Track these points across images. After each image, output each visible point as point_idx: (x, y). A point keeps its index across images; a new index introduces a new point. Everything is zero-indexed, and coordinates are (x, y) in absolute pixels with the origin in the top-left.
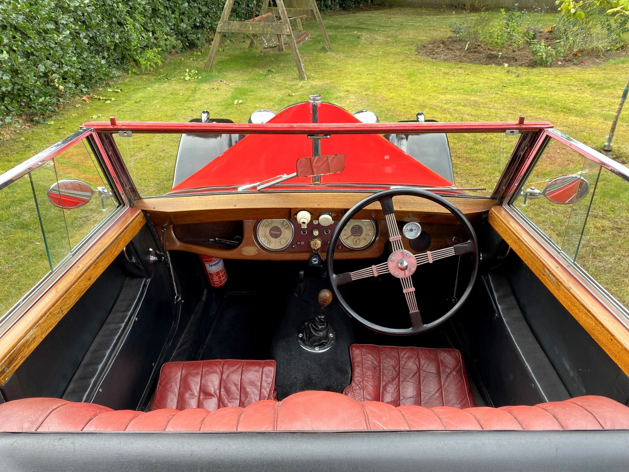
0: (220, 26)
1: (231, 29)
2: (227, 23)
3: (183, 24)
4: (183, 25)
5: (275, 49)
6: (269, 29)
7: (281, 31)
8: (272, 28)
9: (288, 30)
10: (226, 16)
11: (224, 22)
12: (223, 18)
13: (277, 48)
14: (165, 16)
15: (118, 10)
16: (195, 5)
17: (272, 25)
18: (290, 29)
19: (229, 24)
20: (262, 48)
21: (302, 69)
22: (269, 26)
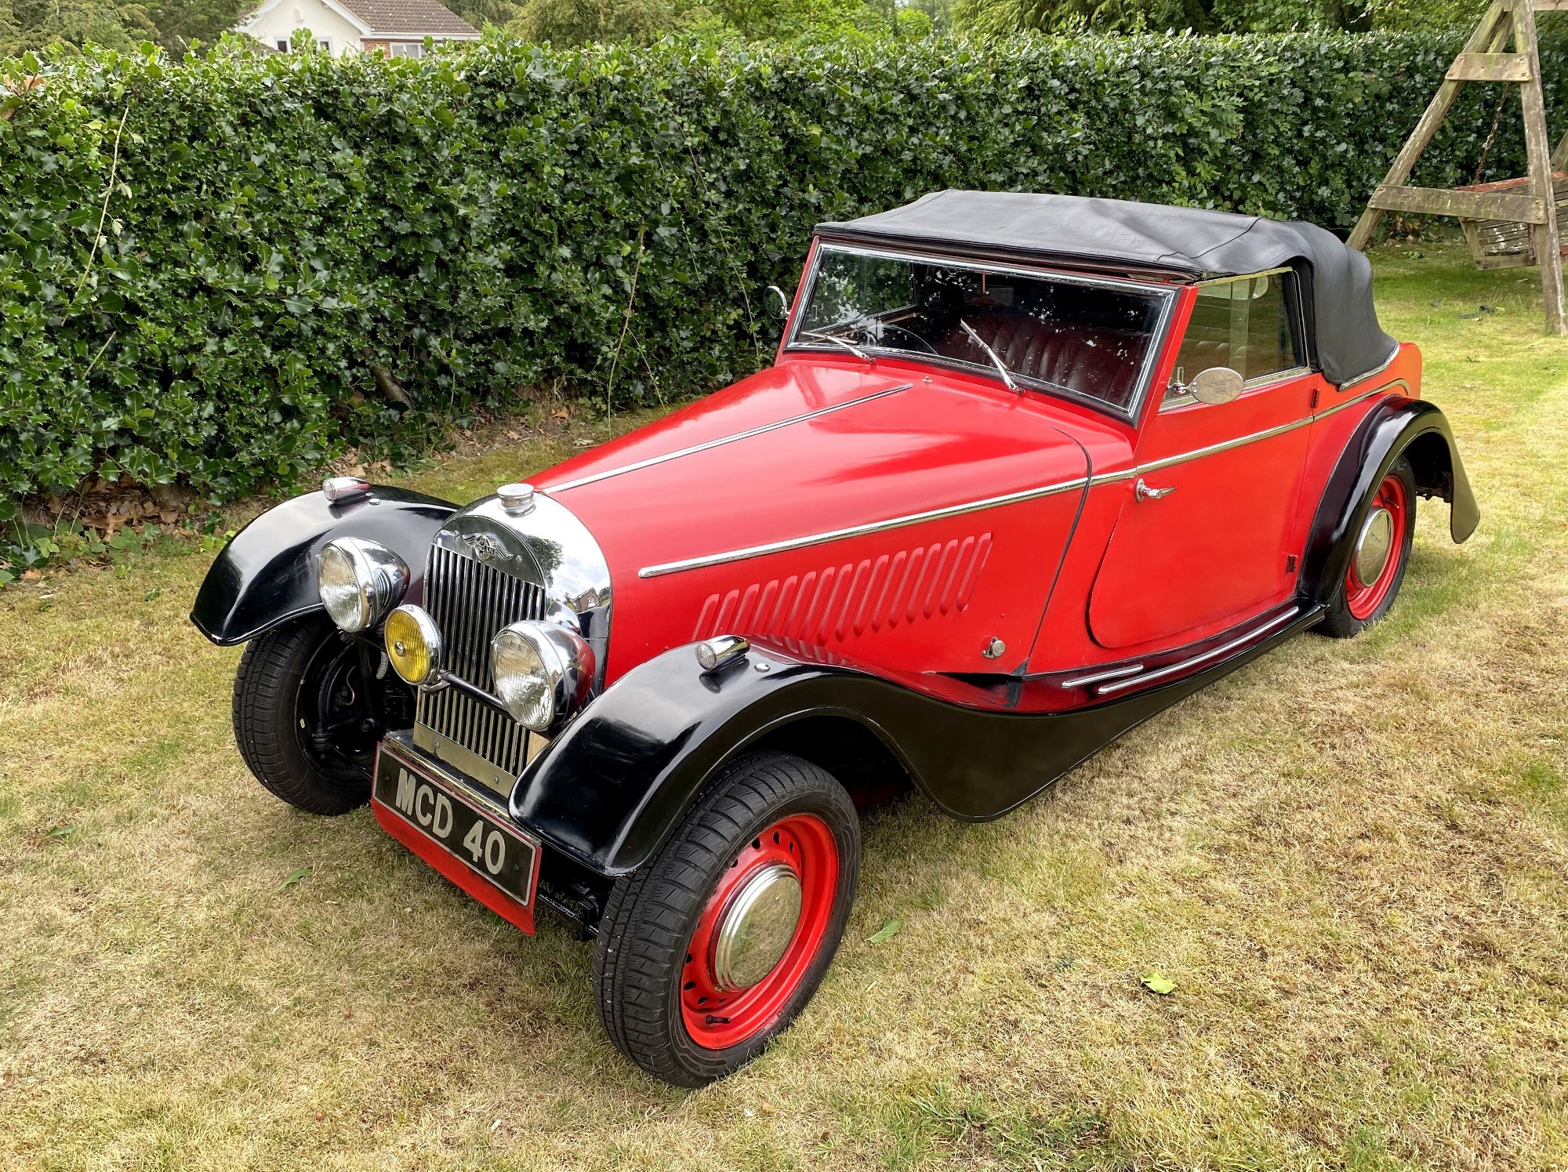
0: (1380, 196)
1: (1402, 203)
2: (1395, 191)
3: (1324, 188)
4: (1324, 192)
5: (1515, 257)
6: (1494, 209)
7: (1523, 214)
8: (1501, 205)
9: (1541, 213)
10: (1398, 174)
11: (1391, 188)
12: (1390, 178)
13: (1522, 256)
14: (1280, 170)
15: (1153, 152)
16: (1378, 149)
17: (1503, 199)
18: (1546, 210)
19: (1400, 191)
20: (1482, 252)
21: (1557, 308)
22: (1494, 201)
